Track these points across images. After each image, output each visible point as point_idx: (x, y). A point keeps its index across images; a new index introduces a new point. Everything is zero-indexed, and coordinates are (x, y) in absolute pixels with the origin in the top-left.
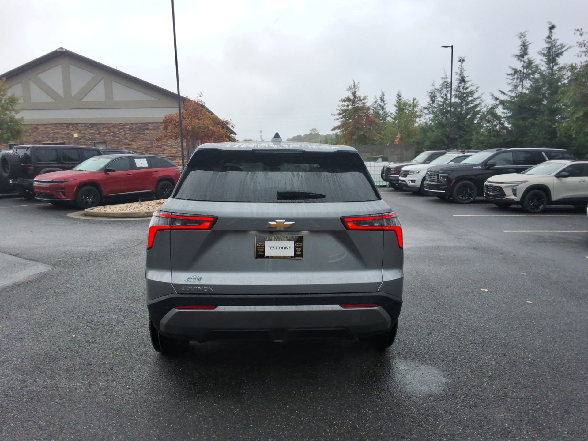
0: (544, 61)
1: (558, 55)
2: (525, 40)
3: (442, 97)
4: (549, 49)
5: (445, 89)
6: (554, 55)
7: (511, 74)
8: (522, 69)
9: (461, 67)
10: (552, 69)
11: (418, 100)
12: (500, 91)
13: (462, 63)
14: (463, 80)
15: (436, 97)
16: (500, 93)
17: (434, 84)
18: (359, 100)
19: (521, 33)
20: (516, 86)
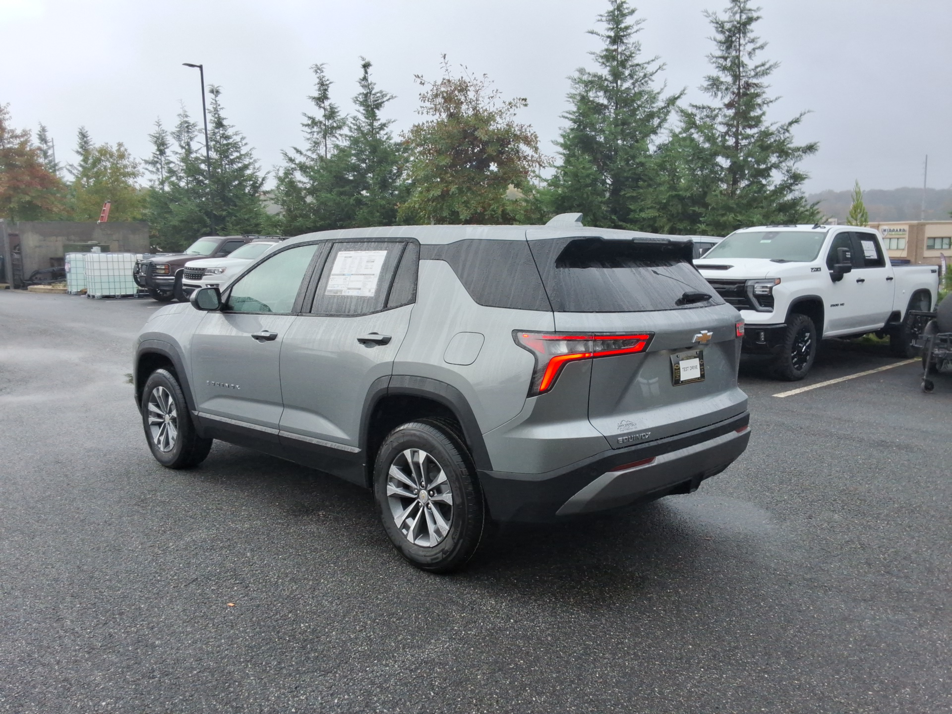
0: (362, 113)
1: (378, 106)
2: (324, 77)
3: (182, 147)
4: (366, 95)
5: (186, 135)
6: (374, 105)
7: (308, 125)
8: (322, 119)
9: (214, 102)
10: (371, 125)
11: (126, 146)
12: (295, 149)
13: (216, 96)
14: (219, 124)
15: (166, 145)
16: (295, 151)
17: (160, 123)
18: (12, 137)
19: (316, 65)
20: (317, 144)
